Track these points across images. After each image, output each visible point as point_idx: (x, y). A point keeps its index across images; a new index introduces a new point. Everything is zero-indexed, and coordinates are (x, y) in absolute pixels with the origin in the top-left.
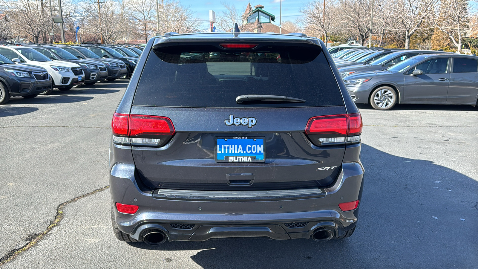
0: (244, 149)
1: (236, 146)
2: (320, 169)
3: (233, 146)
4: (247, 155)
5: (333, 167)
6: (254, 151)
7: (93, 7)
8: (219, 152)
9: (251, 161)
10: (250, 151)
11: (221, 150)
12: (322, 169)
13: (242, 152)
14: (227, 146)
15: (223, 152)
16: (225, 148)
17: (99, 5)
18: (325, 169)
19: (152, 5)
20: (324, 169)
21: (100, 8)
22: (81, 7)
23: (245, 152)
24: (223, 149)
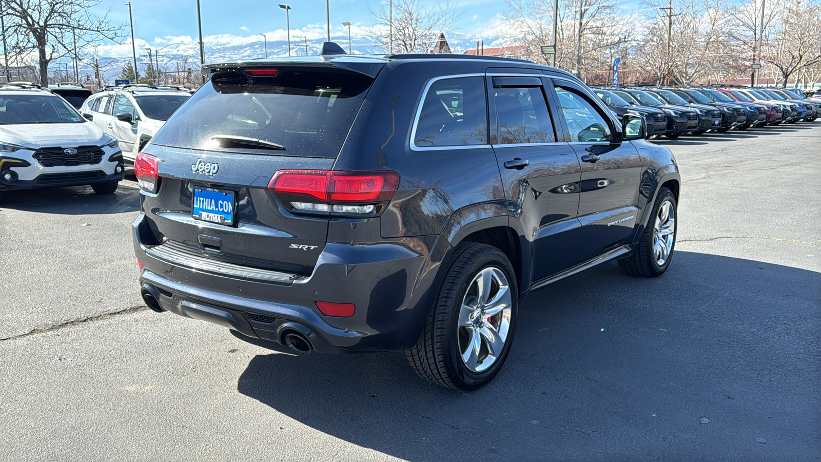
0: (217, 206)
1: (209, 200)
2: (294, 246)
3: (207, 199)
4: (218, 212)
5: (312, 247)
6: (226, 209)
7: (661, 24)
8: (195, 206)
9: (220, 222)
10: (222, 209)
11: (197, 204)
12: (297, 247)
13: (215, 209)
14: (202, 199)
15: (198, 207)
16: (200, 200)
17: (670, 20)
18: (302, 248)
19: (775, 13)
20: (300, 247)
21: (671, 24)
22: (642, 26)
23: (217, 210)
24: (198, 202)
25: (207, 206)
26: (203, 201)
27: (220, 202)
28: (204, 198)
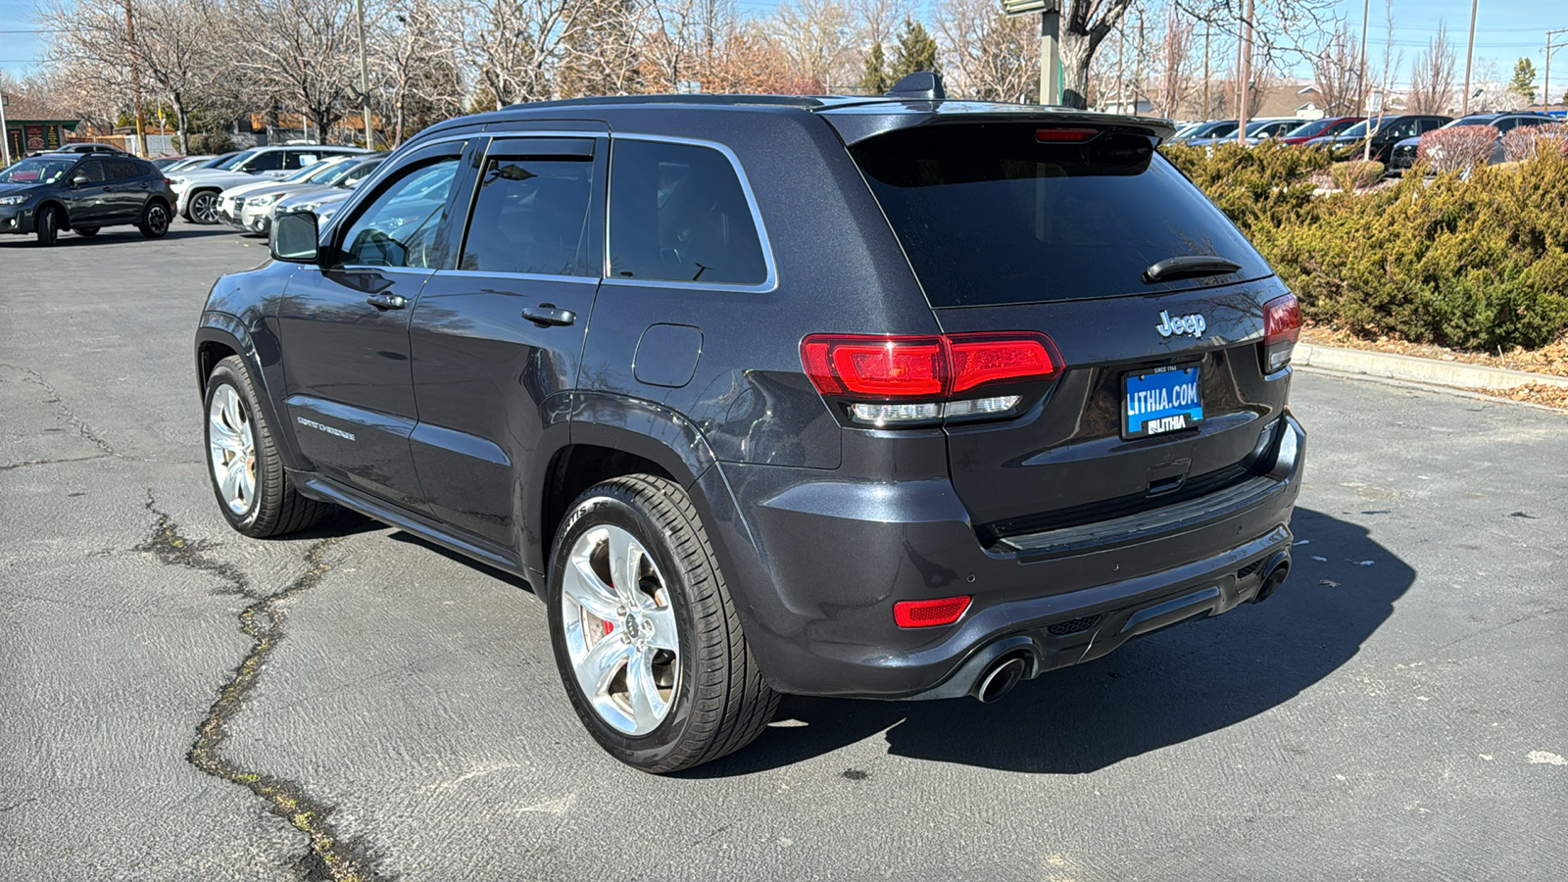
0: (1170, 398)
1: (1157, 391)
3: (1152, 392)
4: (1176, 411)
6: (1187, 399)
8: (1130, 413)
9: (1184, 426)
10: (1179, 402)
11: (1133, 409)
13: (1168, 406)
14: (1142, 394)
15: (1137, 412)
16: (1139, 399)
23: (1172, 405)
24: (1136, 404)
25: (1153, 405)
26: (1146, 397)
27: (1177, 388)
28: (1146, 391)
